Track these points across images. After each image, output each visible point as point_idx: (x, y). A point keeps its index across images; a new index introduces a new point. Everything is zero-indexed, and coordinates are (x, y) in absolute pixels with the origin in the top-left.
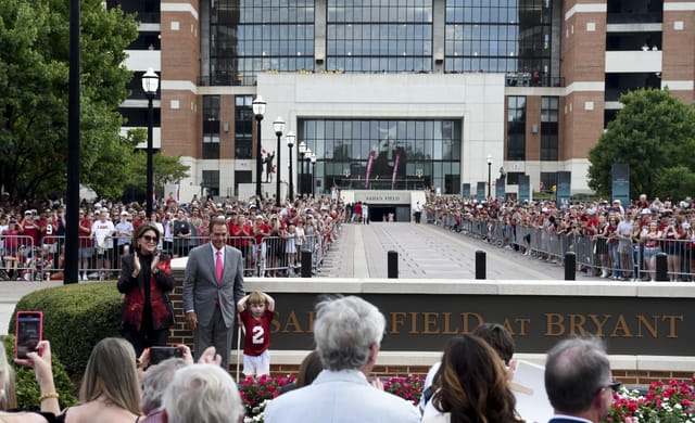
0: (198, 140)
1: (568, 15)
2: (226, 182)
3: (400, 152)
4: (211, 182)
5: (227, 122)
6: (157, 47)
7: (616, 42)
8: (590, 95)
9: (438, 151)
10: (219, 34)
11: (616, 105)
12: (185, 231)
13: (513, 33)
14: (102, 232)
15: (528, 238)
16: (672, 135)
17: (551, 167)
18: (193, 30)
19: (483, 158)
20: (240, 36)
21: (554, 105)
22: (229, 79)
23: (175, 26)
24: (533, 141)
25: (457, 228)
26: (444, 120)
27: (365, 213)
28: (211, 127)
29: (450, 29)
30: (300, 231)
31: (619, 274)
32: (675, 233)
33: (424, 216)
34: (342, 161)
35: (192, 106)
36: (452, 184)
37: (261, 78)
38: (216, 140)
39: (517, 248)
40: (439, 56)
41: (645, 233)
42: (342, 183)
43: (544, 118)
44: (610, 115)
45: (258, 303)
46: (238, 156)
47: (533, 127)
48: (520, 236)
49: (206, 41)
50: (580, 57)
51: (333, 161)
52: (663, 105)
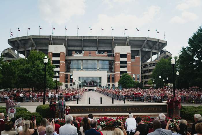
0: (65, 80)
1: (115, 63)
2: (69, 86)
3: (93, 81)
4: (66, 86)
5: (69, 78)
6: (59, 67)
7: (121, 67)
8: (118, 74)
9: (98, 81)
10: (68, 66)
11: (121, 75)
12: (61, 95)
13: (108, 65)
14: (50, 95)
15: (109, 94)
16: (129, 80)
17: (113, 83)
18: (64, 65)
19: (104, 82)
20: (71, 66)
21: (114, 75)
22: (69, 72)
23: (62, 64)
24: (111, 80)
25: (100, 92)
26: (100, 77)
27: (88, 90)
28: (67, 78)
29: (99, 65)
30: (77, 94)
31: (120, 100)
32: (127, 94)
33: (96, 91)
34: (85, 83)
35: (64, 75)
36: (100, 86)
37: (74, 71)
38: (67, 80)
39: (108, 96)
40: (98, 68)
41: (123, 94)
42: (85, 86)
43: (112, 77)
44: (121, 76)
45: (68, 108)
46: (70, 82)
47: (111, 78)
48: (108, 94)
49: (66, 66)
50: (117, 69)
51: (84, 83)
52: (127, 76)
